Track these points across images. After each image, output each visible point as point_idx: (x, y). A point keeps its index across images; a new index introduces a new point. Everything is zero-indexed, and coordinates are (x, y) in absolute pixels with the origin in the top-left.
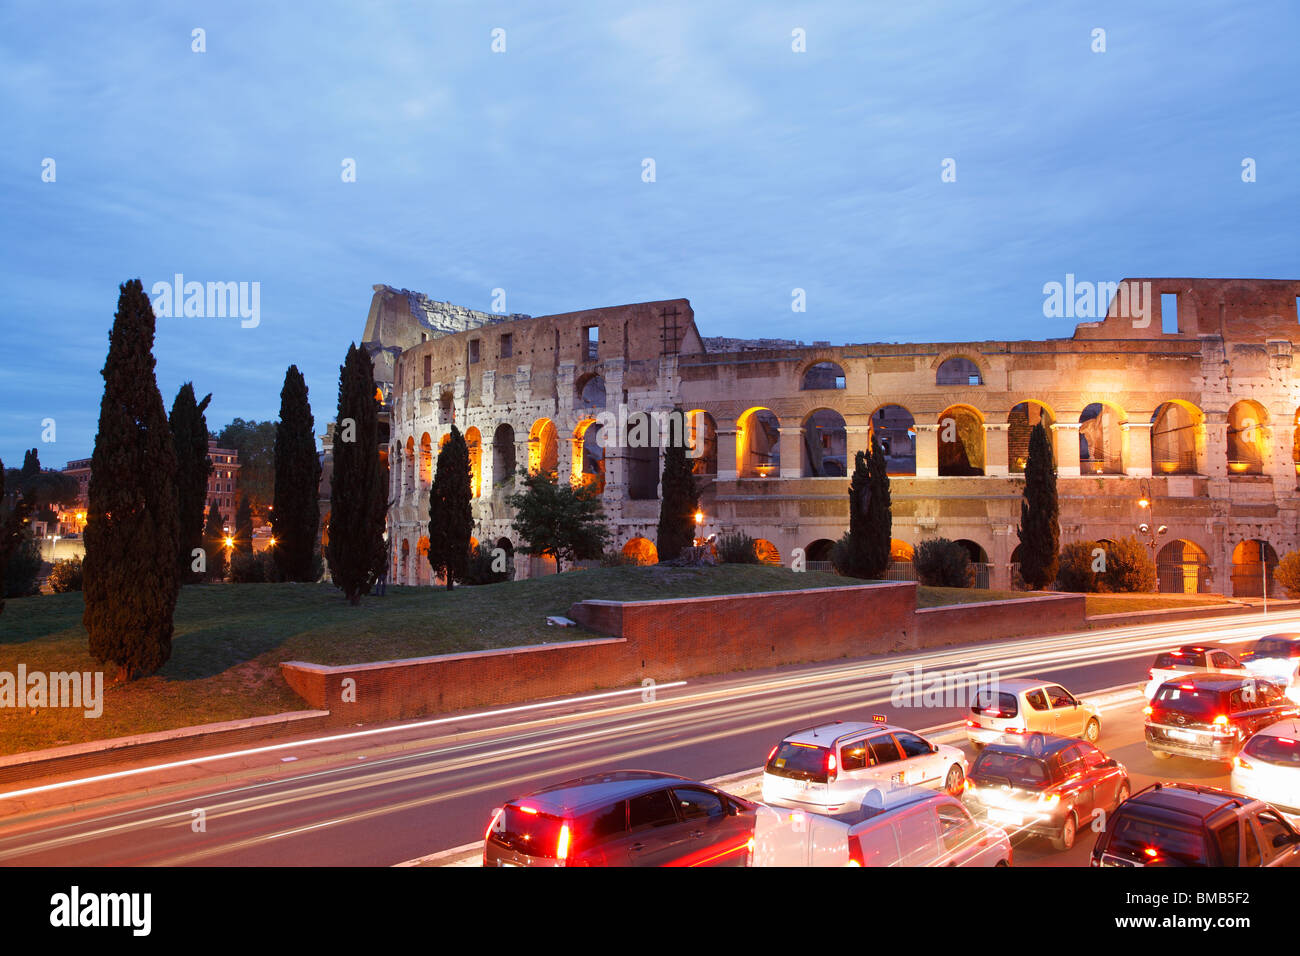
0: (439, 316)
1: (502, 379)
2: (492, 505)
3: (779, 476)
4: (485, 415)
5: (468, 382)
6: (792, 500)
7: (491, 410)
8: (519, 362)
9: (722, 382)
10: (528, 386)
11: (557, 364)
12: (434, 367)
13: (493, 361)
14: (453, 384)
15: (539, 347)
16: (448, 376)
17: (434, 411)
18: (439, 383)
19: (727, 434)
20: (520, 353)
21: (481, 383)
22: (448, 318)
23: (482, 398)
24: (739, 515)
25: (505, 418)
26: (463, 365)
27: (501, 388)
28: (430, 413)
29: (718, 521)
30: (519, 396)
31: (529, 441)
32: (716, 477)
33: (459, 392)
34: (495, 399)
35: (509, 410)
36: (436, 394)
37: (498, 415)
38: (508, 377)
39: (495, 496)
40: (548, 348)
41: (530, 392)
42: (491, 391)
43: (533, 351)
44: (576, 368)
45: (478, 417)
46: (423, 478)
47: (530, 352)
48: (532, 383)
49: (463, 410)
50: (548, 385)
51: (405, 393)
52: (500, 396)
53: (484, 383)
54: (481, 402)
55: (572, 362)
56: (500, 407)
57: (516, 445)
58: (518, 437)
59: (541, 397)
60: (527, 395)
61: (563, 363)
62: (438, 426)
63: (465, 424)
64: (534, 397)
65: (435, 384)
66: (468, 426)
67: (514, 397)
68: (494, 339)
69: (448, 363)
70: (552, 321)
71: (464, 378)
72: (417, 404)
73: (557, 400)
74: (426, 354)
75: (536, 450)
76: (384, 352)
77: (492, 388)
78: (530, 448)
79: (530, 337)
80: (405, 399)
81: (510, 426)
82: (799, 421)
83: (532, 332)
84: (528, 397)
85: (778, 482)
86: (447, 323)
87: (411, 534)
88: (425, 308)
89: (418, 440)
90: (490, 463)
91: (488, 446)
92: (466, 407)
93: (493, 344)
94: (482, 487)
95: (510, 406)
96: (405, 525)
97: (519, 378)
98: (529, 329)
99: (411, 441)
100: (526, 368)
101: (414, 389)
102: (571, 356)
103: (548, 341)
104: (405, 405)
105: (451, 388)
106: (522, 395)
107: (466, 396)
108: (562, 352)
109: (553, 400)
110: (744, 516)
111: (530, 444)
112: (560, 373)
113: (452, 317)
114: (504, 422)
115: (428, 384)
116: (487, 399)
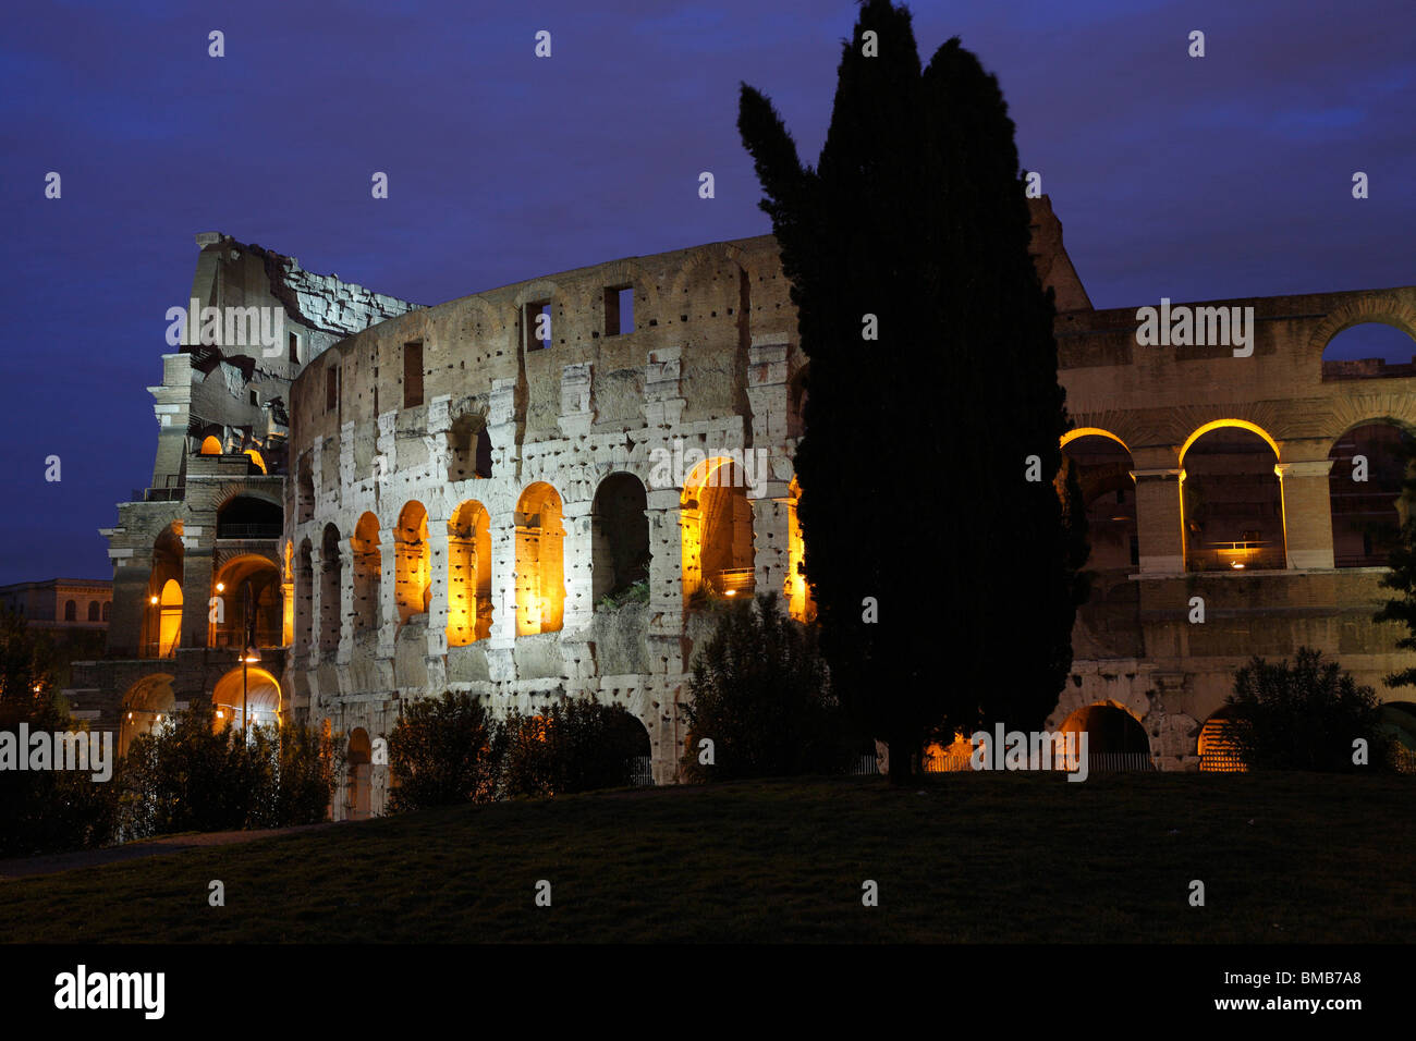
0: (317, 301)
1: (610, 380)
2: (592, 646)
3: (1283, 565)
4: (568, 457)
5: (521, 392)
6: (1322, 614)
7: (585, 446)
8: (650, 343)
9: (1141, 368)
10: (675, 392)
11: (745, 343)
12: (430, 361)
13: (587, 343)
14: (486, 397)
15: (700, 308)
16: (470, 379)
17: (433, 456)
18: (447, 397)
19: (1159, 478)
20: (654, 323)
21: (556, 390)
22: (335, 307)
23: (561, 422)
24: (1194, 652)
25: (622, 461)
26: (510, 355)
27: (608, 399)
28: (425, 460)
29: (1145, 666)
30: (653, 414)
31: (682, 507)
32: (1137, 572)
33: (500, 414)
34: (593, 422)
35: (630, 444)
36: (438, 417)
37: (603, 455)
38: (626, 374)
39: (600, 627)
40: (721, 310)
41: (682, 403)
42: (585, 407)
43: (684, 319)
44: (791, 349)
45: (551, 463)
46: (403, 598)
47: (677, 319)
48: (687, 385)
49: (512, 451)
50: (725, 387)
51: (348, 425)
52: (605, 415)
53: (565, 390)
54: (557, 429)
55: (782, 338)
56: (608, 439)
57: (651, 516)
58: (653, 501)
59: (708, 414)
60: (673, 410)
61: (757, 340)
62: (448, 486)
63: (517, 477)
64: (692, 414)
65: (436, 400)
66: (526, 481)
67: (641, 415)
68: (587, 297)
69: (470, 353)
70: (730, 254)
71: (513, 381)
72: (386, 443)
73: (748, 418)
74: (406, 338)
75: (692, 527)
76: (225, 367)
77: (585, 399)
78: (684, 521)
79: (676, 290)
80: (347, 435)
81: (633, 478)
82: (1327, 446)
83: (681, 278)
84: (676, 414)
85: (1284, 577)
86: (333, 317)
87: (375, 719)
88: (293, 285)
89: (389, 518)
90: (586, 556)
91: (580, 522)
92: (519, 441)
93: (586, 307)
94: (568, 606)
95: (633, 435)
96: (357, 699)
97: (653, 375)
98: (676, 271)
99: (368, 524)
100: (668, 355)
101: (376, 415)
102: (776, 326)
103: (722, 295)
104: (349, 447)
105: (480, 404)
106: (662, 409)
107: (520, 418)
108: (755, 316)
109: (740, 419)
110: (1207, 654)
111: (684, 513)
112: (754, 359)
113: (342, 304)
114: (619, 469)
115: (414, 397)
116: (575, 422)
